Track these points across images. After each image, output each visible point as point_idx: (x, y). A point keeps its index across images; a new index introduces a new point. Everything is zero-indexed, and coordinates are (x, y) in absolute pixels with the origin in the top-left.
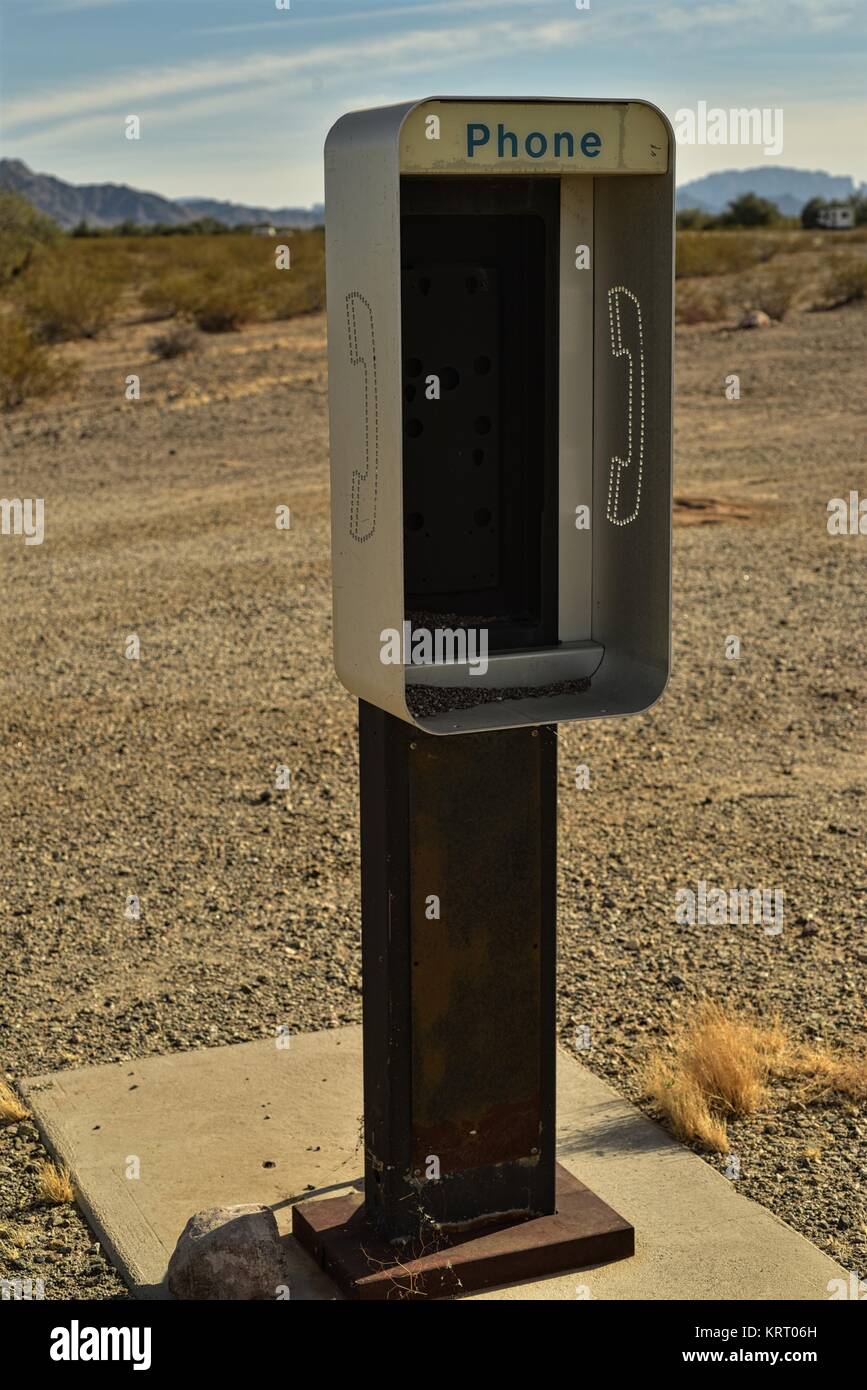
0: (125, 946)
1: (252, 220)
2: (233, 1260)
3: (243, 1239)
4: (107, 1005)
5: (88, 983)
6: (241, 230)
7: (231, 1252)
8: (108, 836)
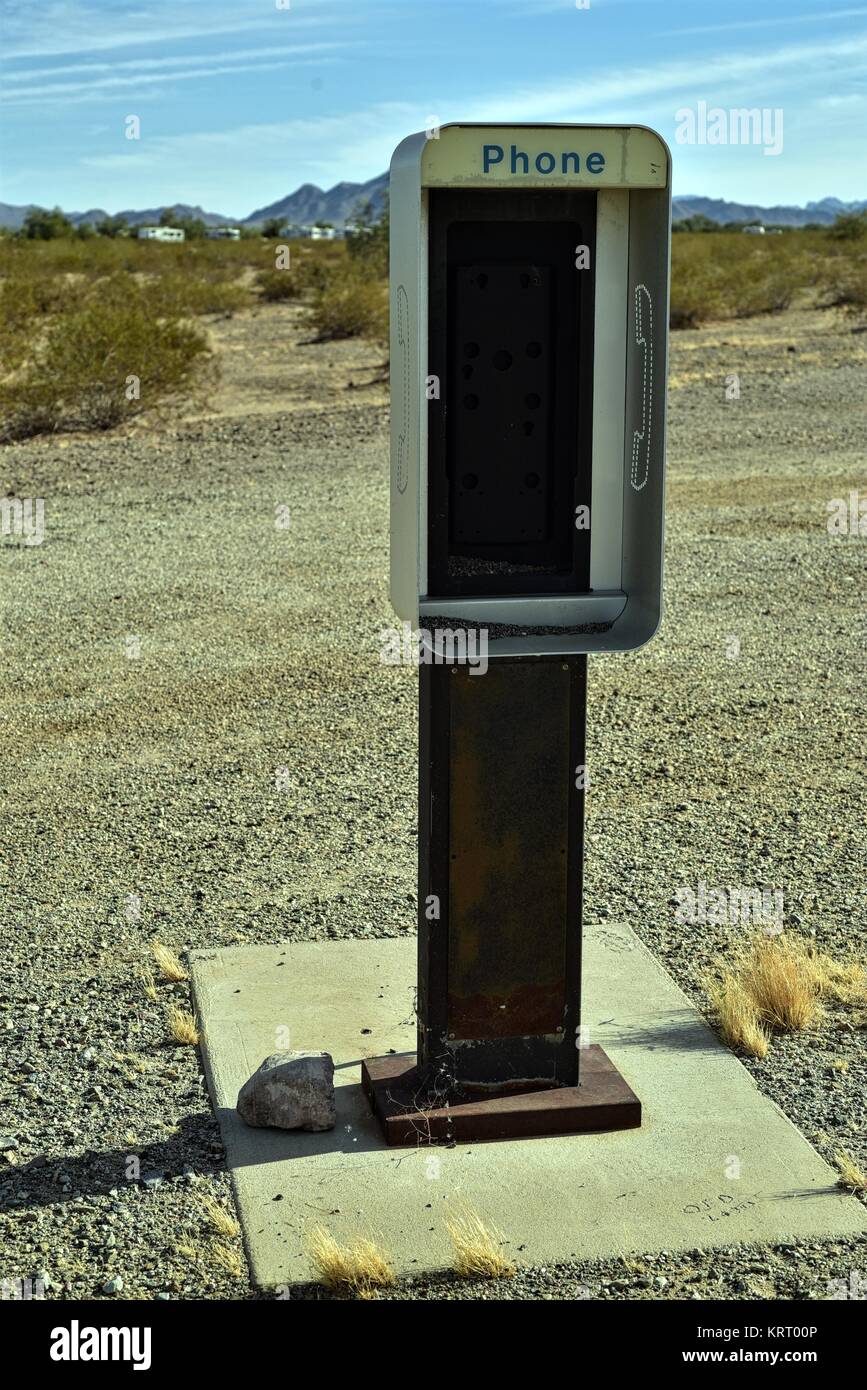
0: (327, 856)
1: (744, 218)
2: (288, 1091)
3: (299, 1075)
4: (290, 901)
5: (282, 883)
6: (732, 228)
7: (287, 1084)
8: (353, 769)
